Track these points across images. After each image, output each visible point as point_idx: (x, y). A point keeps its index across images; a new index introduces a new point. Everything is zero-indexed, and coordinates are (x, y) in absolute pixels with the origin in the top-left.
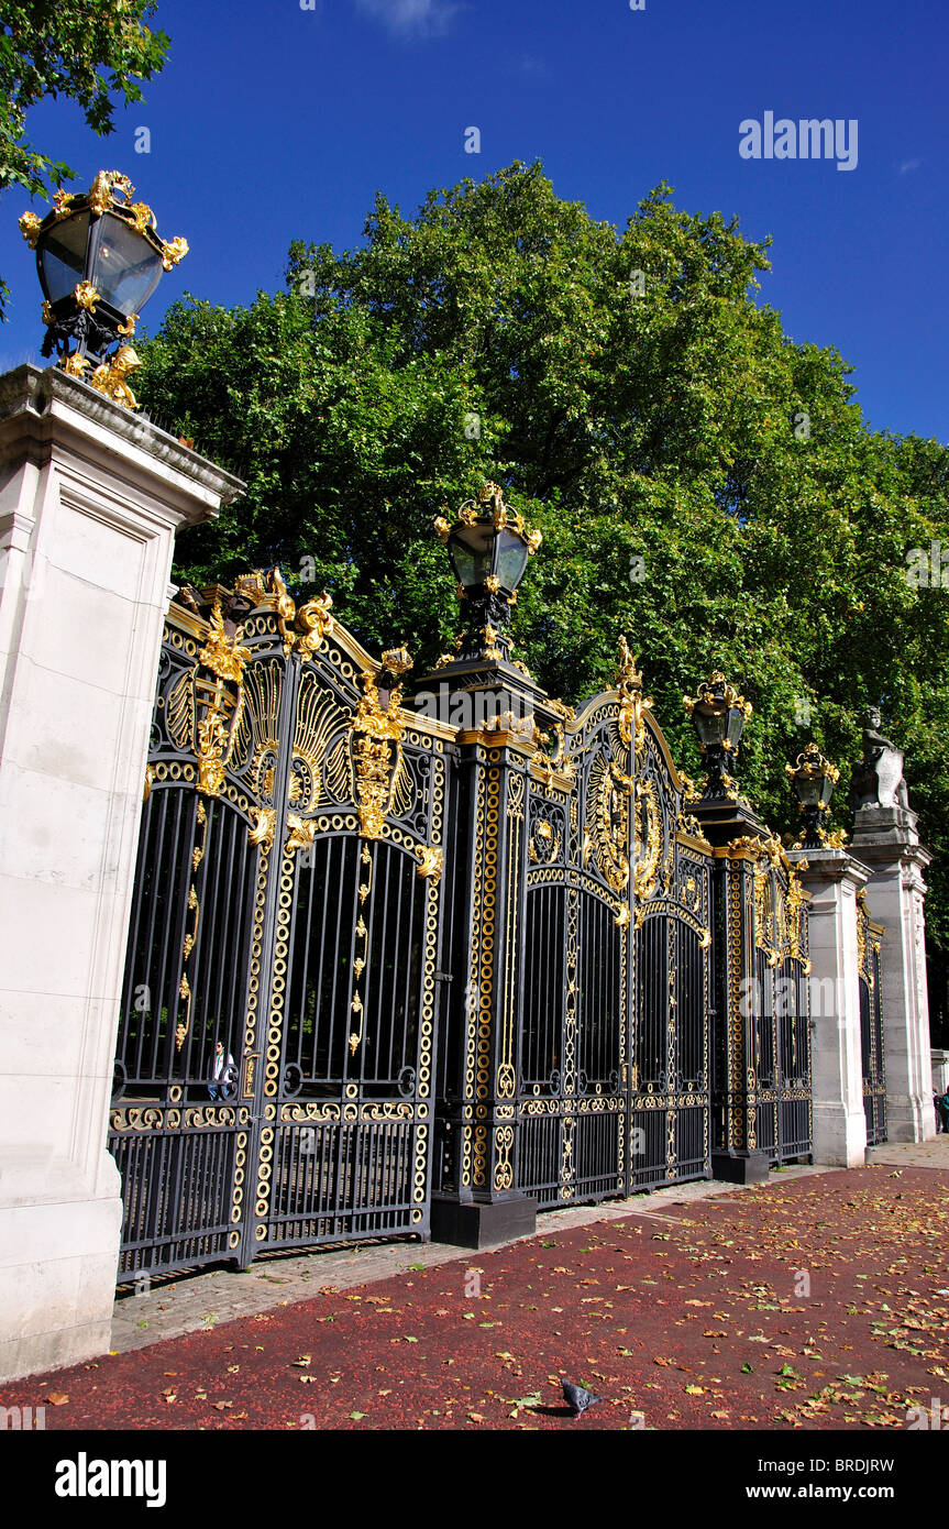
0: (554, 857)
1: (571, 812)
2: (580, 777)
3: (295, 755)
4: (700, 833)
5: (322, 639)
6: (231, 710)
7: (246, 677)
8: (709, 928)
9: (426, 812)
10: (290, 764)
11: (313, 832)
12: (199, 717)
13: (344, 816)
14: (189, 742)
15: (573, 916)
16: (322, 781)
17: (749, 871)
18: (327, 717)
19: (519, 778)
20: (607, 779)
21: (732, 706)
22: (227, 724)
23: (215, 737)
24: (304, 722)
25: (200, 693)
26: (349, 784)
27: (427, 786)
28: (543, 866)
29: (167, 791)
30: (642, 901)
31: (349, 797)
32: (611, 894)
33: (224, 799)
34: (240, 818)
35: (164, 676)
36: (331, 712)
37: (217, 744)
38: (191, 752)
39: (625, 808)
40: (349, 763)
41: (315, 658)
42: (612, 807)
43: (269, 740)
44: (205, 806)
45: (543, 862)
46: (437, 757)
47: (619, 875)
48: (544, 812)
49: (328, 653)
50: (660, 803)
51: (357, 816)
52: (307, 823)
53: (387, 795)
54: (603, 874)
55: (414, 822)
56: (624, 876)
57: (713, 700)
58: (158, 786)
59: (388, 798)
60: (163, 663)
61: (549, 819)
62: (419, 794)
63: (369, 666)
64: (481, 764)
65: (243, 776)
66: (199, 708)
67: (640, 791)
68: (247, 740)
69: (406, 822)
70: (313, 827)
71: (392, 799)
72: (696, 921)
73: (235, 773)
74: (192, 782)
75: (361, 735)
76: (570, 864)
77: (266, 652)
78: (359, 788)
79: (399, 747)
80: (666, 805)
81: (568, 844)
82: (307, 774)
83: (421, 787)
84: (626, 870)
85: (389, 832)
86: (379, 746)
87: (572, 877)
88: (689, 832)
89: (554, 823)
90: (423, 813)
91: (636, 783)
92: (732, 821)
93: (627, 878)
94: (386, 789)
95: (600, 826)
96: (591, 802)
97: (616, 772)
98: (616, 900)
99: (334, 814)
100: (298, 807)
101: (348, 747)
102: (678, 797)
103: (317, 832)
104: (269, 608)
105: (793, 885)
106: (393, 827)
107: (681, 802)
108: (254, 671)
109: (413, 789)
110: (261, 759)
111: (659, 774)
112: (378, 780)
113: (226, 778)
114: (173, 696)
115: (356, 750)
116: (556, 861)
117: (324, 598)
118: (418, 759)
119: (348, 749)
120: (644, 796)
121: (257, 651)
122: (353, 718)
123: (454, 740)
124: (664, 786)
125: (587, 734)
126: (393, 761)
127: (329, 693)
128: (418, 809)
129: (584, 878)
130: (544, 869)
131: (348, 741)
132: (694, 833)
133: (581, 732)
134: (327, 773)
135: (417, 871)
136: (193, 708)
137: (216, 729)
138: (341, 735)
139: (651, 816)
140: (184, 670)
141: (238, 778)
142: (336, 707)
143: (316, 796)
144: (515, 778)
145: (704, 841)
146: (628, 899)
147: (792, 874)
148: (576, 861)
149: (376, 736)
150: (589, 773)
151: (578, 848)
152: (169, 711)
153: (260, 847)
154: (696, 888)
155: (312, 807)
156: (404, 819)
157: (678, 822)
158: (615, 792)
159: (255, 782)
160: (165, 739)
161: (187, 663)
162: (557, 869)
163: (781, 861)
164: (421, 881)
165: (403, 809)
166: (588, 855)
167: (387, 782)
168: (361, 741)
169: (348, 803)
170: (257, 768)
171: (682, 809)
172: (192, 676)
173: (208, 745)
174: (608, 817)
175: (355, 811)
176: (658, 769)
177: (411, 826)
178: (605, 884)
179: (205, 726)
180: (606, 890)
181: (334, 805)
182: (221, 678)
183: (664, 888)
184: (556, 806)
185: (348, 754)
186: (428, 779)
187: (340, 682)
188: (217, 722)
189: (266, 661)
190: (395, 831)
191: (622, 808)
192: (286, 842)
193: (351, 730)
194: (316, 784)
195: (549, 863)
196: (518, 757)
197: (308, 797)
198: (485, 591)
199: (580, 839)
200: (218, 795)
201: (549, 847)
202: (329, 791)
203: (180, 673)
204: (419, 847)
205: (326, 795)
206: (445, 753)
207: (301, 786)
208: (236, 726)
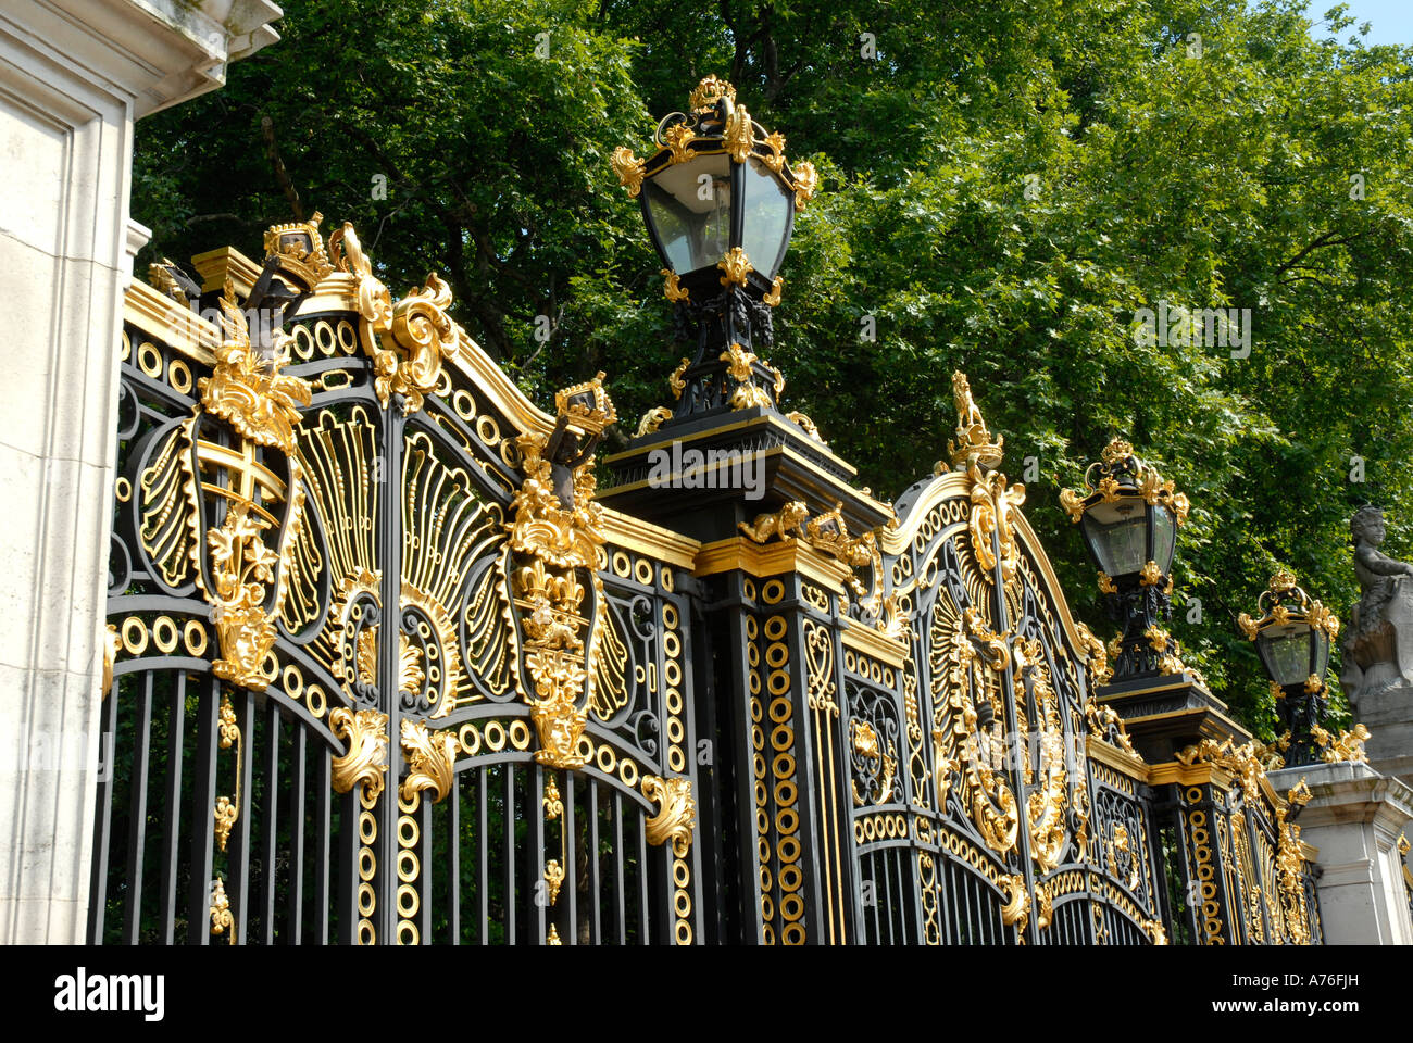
0: (886, 792)
1: (906, 702)
2: (915, 636)
3: (405, 601)
4: (1124, 738)
5: (440, 370)
6: (278, 508)
7: (302, 440)
8: (1159, 920)
9: (654, 709)
10: (397, 620)
11: (453, 757)
12: (210, 520)
13: (506, 721)
14: (192, 574)
15: (930, 905)
16: (460, 652)
17: (1221, 807)
18: (460, 523)
19: (822, 634)
20: (960, 639)
21: (1155, 500)
22: (271, 538)
23: (246, 563)
24: (417, 532)
25: (211, 471)
26: (509, 657)
27: (652, 659)
28: (868, 810)
29: (149, 680)
30: (1046, 872)
31: (513, 683)
32: (991, 861)
33: (275, 693)
34: (312, 732)
35: (130, 434)
36: (465, 515)
37: (251, 578)
38: (198, 595)
39: (997, 694)
40: (507, 613)
41: (430, 406)
42: (975, 693)
43: (360, 570)
44: (235, 710)
45: (868, 803)
46: (665, 601)
47: (1001, 822)
48: (860, 704)
49: (451, 397)
50: (1053, 685)
51: (529, 721)
52: (439, 737)
53: (581, 678)
54: (973, 820)
55: (634, 730)
56: (1009, 825)
57: (1118, 492)
58: (129, 667)
59: (584, 684)
60: (126, 408)
61: (870, 719)
62: (640, 674)
63: (533, 423)
64: (748, 611)
65: (312, 645)
66: (210, 502)
67: (1021, 661)
68: (316, 571)
69: (619, 731)
70: (451, 744)
71: (592, 686)
72: (1138, 908)
73: (297, 640)
74: (203, 657)
75: (522, 558)
76: (917, 803)
77: (343, 391)
78: (530, 664)
79: (596, 581)
80: (1063, 688)
81: (908, 766)
82: (431, 640)
83: (641, 661)
84: (1013, 814)
85: (591, 751)
86: (560, 580)
87: (921, 829)
88: (1106, 737)
89: (881, 727)
90: (648, 712)
91: (1012, 646)
92: (1179, 712)
93: (1015, 827)
94: (581, 666)
95: (959, 728)
96: (938, 683)
97: (977, 624)
98: (1001, 871)
99: (488, 719)
100: (417, 707)
101: (503, 584)
102: (1082, 673)
103: (462, 756)
104: (338, 304)
105: (1286, 834)
106: (598, 741)
107: (1088, 681)
108: (318, 430)
109: (628, 665)
110: (346, 608)
111: (1047, 629)
112: (563, 646)
113: (275, 649)
114: (148, 478)
115: (520, 590)
116: (891, 800)
117: (436, 287)
118: (631, 604)
119: (502, 588)
120: (1028, 670)
121: (321, 390)
122: (510, 526)
123: (692, 567)
124: (1056, 652)
125: (919, 555)
126: (587, 608)
127: (459, 476)
128: (640, 704)
129: (942, 832)
130: (872, 816)
131: (501, 571)
132: (1115, 739)
133: (909, 551)
134: (469, 636)
135: (647, 830)
136: (194, 501)
137: (248, 546)
138: (488, 560)
139: (1042, 709)
140: (169, 423)
141: (301, 648)
142: (473, 506)
143: (450, 682)
144: (815, 633)
145: (1134, 755)
146: (1022, 868)
147: (1281, 811)
148: (925, 798)
149: (554, 560)
150: (931, 629)
151: (927, 773)
152: (143, 509)
153: (358, 795)
154: (1129, 844)
155: (445, 705)
156: (615, 724)
157: (1087, 717)
158: (977, 665)
159: (337, 656)
160: (139, 566)
161: (175, 410)
162: (894, 814)
163: (1260, 790)
164: (657, 853)
165: (613, 706)
166: (945, 785)
167: (581, 652)
168: (526, 570)
169: (512, 695)
170: (339, 627)
171: (1089, 693)
172: (188, 435)
173: (233, 577)
174: (970, 711)
175: (524, 711)
176: (1043, 620)
177: (629, 737)
178: (978, 840)
179: (223, 541)
180: (981, 852)
181: (486, 701)
182: (251, 441)
183: (1077, 846)
184: (880, 693)
185: (504, 597)
186: (652, 643)
187: (479, 453)
188: (253, 532)
189: (342, 409)
190: (603, 749)
191: (991, 695)
192: (402, 780)
193: (504, 548)
194: (450, 658)
195: (880, 804)
196: (820, 593)
197: (436, 685)
198: (723, 281)
199: (927, 754)
200: (263, 684)
201: (875, 773)
202: (475, 672)
203: (161, 431)
204: (647, 780)
205: (468, 681)
206: (676, 591)
207: (422, 662)
208: (289, 538)
